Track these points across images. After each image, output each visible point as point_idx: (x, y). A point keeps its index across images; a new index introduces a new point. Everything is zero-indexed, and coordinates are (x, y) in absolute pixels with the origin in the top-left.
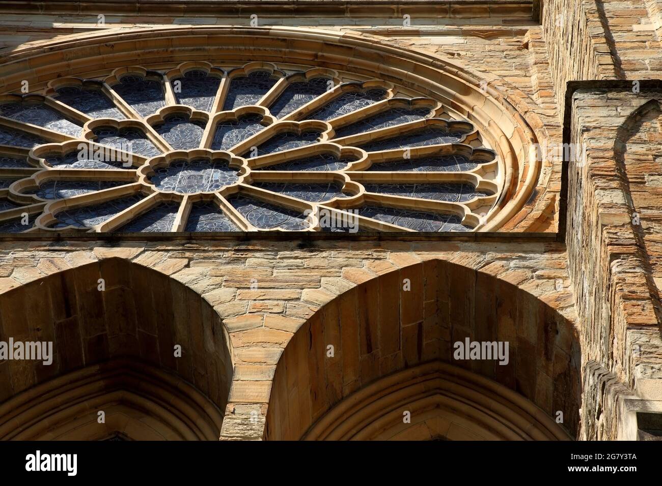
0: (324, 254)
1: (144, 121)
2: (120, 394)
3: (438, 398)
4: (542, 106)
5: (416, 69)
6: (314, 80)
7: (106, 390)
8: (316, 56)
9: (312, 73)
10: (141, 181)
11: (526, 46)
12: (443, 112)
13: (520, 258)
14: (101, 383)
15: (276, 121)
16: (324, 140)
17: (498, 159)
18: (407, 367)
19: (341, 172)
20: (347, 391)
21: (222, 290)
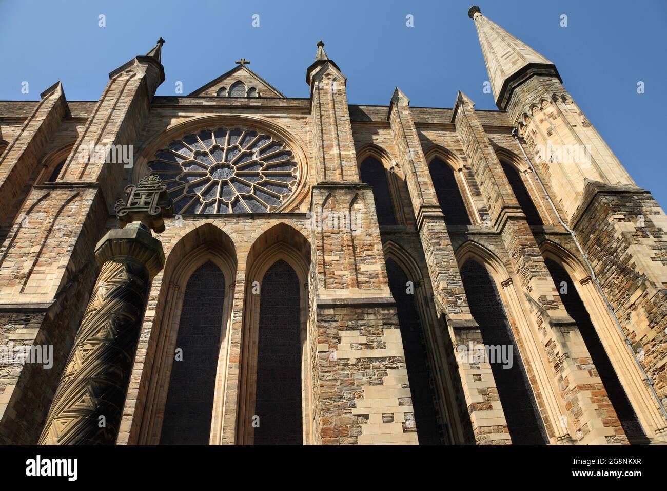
0: (257, 221)
1: (208, 151)
2: (210, 250)
3: (281, 250)
4: (310, 149)
5: (279, 132)
6: (252, 132)
7: (206, 250)
8: (252, 125)
9: (252, 129)
10: (208, 175)
11: (307, 124)
12: (285, 147)
13: (301, 221)
14: (205, 248)
15: (242, 151)
16: (254, 158)
17: (297, 166)
18: (275, 243)
19: (259, 171)
20: (261, 252)
21: (234, 234)
